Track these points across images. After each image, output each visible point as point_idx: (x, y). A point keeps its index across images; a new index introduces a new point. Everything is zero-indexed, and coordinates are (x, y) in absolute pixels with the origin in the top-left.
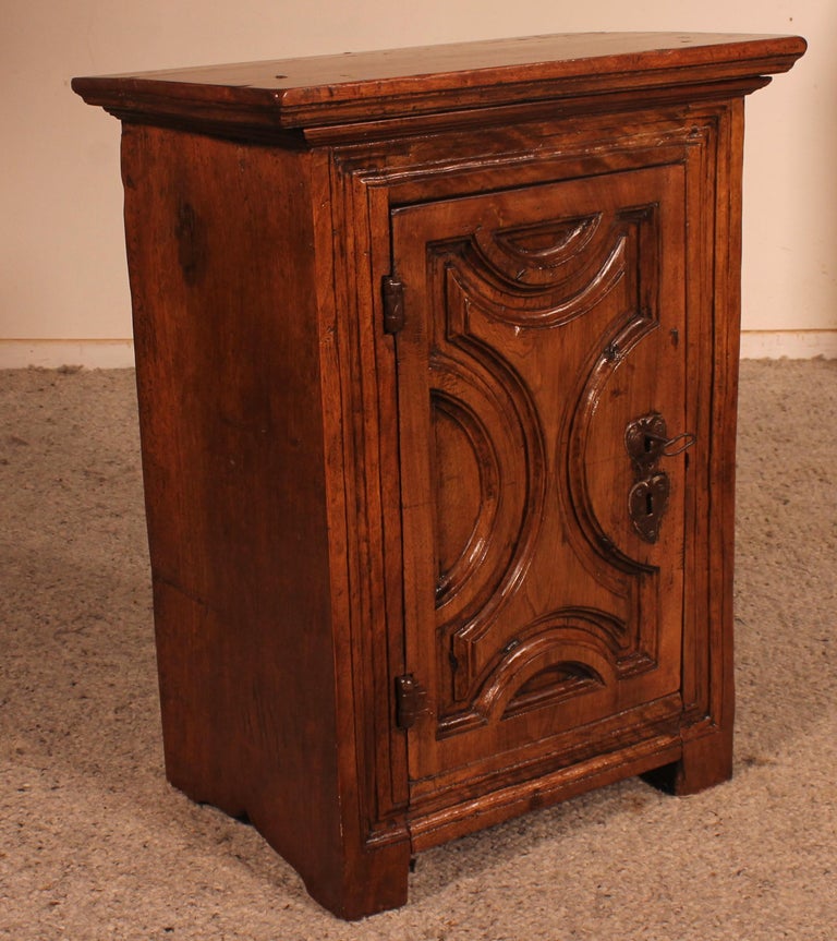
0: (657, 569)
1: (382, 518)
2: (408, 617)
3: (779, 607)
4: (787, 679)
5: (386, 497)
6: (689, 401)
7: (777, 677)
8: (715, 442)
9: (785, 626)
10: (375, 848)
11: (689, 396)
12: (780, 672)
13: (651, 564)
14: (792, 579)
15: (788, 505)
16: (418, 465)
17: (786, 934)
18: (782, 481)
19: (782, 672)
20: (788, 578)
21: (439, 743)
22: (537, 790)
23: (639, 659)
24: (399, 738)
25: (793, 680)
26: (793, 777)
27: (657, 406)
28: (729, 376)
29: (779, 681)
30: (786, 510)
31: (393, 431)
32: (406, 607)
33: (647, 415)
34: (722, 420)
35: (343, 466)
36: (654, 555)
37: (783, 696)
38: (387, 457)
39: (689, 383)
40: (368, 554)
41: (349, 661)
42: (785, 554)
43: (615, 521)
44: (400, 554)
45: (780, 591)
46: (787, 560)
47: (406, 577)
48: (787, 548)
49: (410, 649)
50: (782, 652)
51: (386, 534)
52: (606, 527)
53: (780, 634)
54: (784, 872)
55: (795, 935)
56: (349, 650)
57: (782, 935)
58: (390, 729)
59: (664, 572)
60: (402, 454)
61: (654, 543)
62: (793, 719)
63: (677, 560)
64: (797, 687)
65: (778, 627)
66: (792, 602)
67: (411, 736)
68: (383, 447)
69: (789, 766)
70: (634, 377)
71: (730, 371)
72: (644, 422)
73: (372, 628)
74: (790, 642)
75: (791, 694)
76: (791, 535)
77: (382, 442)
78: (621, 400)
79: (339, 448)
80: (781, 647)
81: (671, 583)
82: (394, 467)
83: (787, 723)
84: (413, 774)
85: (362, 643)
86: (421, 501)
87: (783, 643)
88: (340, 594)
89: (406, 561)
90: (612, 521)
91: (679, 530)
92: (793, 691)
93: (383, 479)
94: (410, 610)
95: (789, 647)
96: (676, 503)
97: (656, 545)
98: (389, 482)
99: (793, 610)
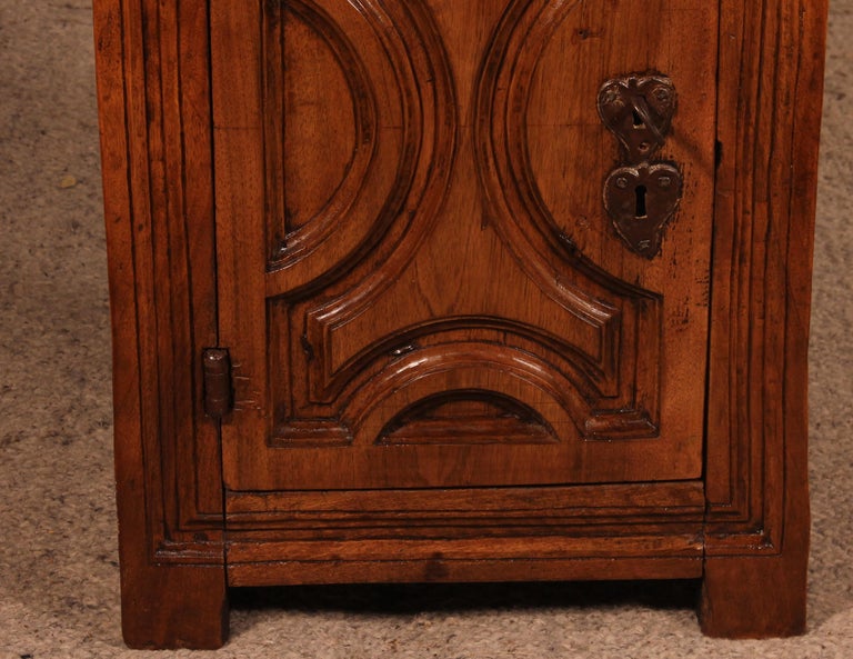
0: (659, 297)
1: (182, 134)
2: (222, 273)
3: (828, 237)
4: (834, 330)
5: (188, 108)
6: (723, 65)
7: (821, 327)
8: (780, 135)
9: (834, 261)
10: (169, 563)
11: (723, 58)
12: (826, 321)
13: (646, 286)
14: (845, 199)
15: (844, 101)
16: (240, 77)
17: (823, 647)
18: (836, 68)
19: (828, 321)
20: (839, 198)
21: (272, 452)
22: (438, 555)
23: (634, 418)
24: (208, 430)
25: (841, 331)
26: (839, 454)
27: (661, 63)
28: (806, 43)
29: (824, 332)
30: (841, 107)
31: (199, 23)
32: (219, 260)
33: (641, 74)
34: (791, 105)
35: (123, 55)
36: (653, 275)
37: (828, 351)
38: (189, 56)
39: (723, 41)
40: (165, 178)
41: (132, 309)
42: (836, 165)
43: (576, 211)
44: (209, 187)
45: (828, 215)
46: (840, 174)
47: (218, 220)
48: (840, 158)
49: (225, 315)
50: (829, 296)
51: (188, 157)
52: (562, 219)
53: (828, 271)
54: (824, 572)
55: (835, 648)
56: (131, 296)
57: (818, 649)
58: (194, 414)
59: (670, 305)
60: (215, 54)
61: (650, 258)
62: (840, 381)
63: (697, 292)
64: (847, 340)
65: (824, 263)
66: (845, 230)
67: (227, 431)
68: (183, 42)
69: (832, 441)
70: (618, 15)
71: (807, 35)
72: (632, 83)
73: (170, 276)
74: (840, 282)
75: (839, 349)
76: (846, 141)
77: (182, 36)
78: (591, 44)
79: (115, 31)
80: (828, 288)
81: (686, 321)
82: (200, 71)
83: (832, 386)
84: (231, 481)
85: (155, 292)
86: (243, 124)
87: (832, 285)
88: (117, 221)
89: (219, 199)
90: (573, 214)
91: (702, 250)
92: (842, 345)
93: (184, 85)
94: (225, 266)
95: (838, 289)
96: (697, 208)
97: (656, 260)
98: (192, 90)
99: (846, 241)
